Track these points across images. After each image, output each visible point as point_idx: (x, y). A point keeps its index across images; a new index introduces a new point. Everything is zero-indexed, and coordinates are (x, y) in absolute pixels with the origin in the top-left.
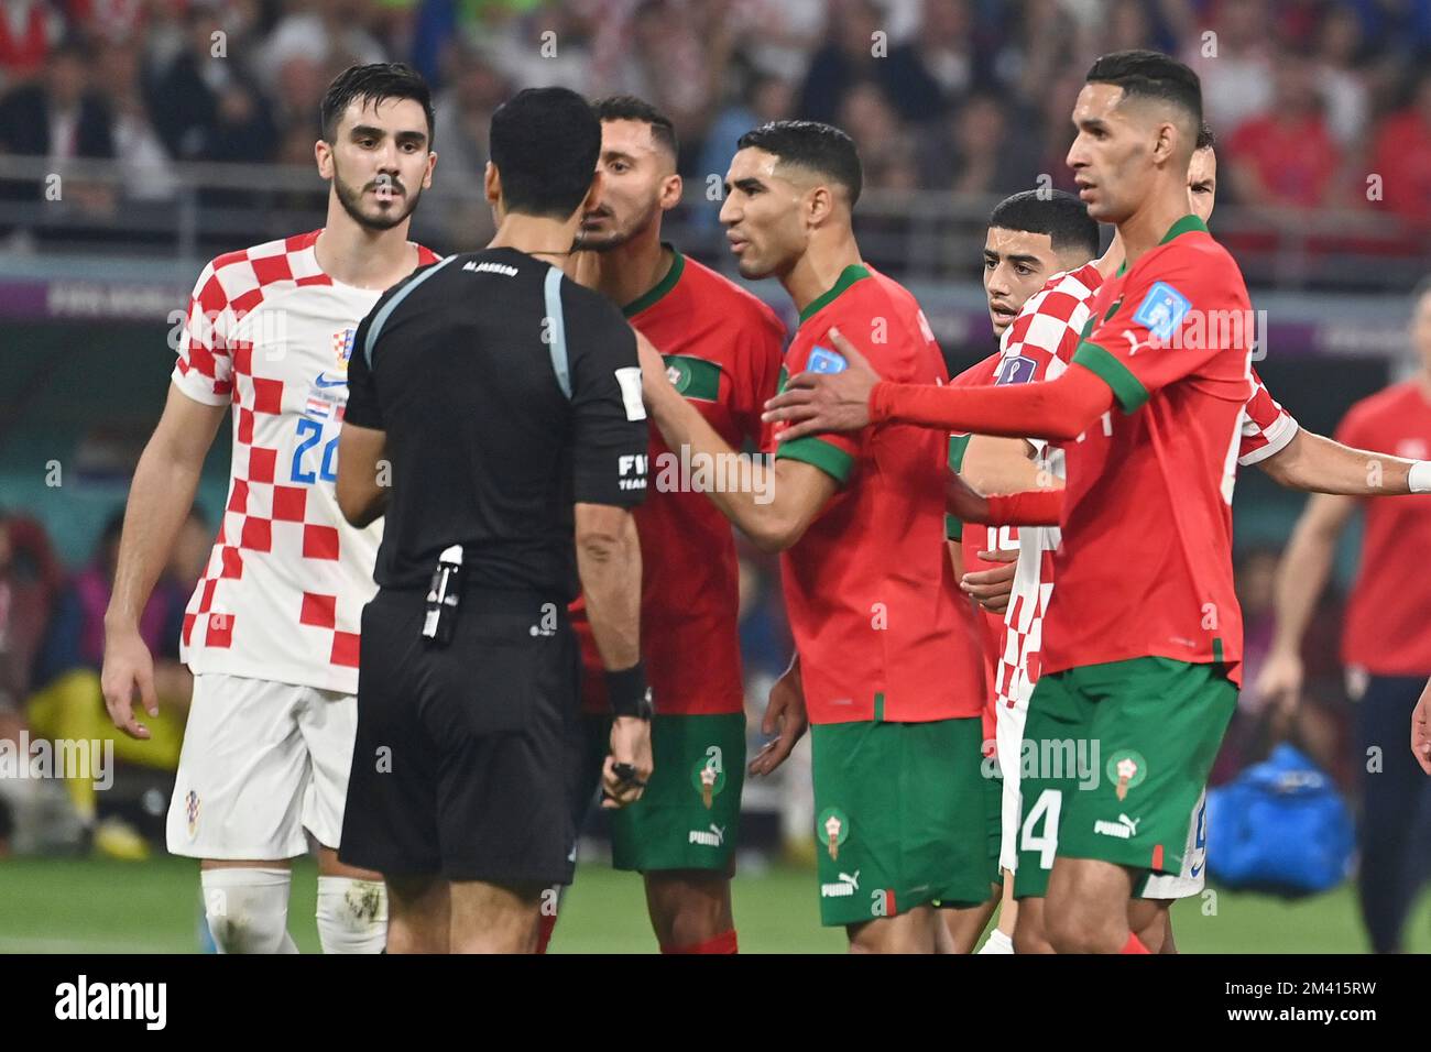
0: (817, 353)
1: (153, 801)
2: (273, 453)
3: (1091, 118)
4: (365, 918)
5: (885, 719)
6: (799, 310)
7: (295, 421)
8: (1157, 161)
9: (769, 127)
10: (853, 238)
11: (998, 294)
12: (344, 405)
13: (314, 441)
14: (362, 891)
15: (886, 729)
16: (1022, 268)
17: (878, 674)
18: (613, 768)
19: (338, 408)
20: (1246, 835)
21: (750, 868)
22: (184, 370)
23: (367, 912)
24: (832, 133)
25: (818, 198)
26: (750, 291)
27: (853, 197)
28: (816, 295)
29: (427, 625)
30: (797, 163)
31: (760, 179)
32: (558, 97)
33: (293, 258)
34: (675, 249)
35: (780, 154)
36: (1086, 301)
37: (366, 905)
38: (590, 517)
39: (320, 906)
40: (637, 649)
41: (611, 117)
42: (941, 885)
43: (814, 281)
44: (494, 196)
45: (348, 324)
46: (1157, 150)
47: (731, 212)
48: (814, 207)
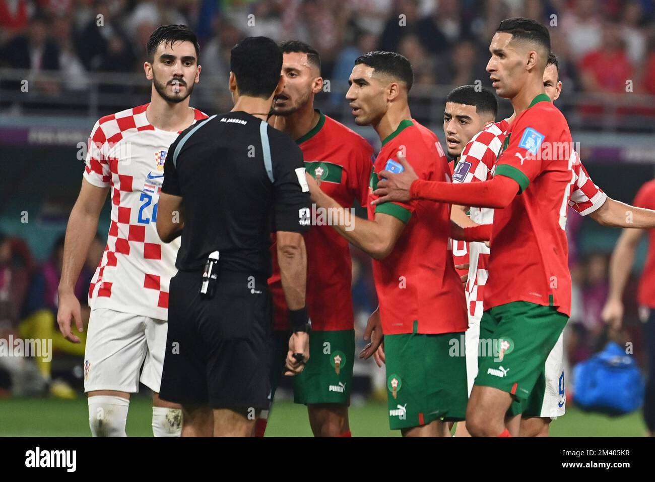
0: (390, 162)
1: (77, 371)
2: (129, 210)
3: (498, 49)
4: (175, 427)
5: (418, 332)
6: (381, 140)
7: (139, 195)
8: (528, 69)
9: (370, 54)
10: (408, 106)
11: (451, 133)
12: (161, 186)
13: (148, 204)
14: (173, 414)
15: (419, 338)
16: (463, 122)
17: (414, 311)
18: (294, 356)
19: (159, 188)
20: (594, 385)
21: (357, 403)
22: (89, 172)
23: (176, 423)
24: (399, 57)
25: (393, 88)
26: (356, 132)
27: (408, 88)
28: (389, 134)
29: (203, 288)
30: (383, 72)
31: (365, 79)
32: (264, 41)
33: (136, 117)
34: (321, 112)
35: (375, 68)
36: (499, 136)
37: (175, 420)
38: (285, 238)
39: (154, 421)
40: (304, 300)
41: (288, 52)
42: (445, 410)
43: (389, 126)
44: (234, 88)
45: (162, 148)
46: (528, 64)
47: (351, 95)
48: (391, 92)
